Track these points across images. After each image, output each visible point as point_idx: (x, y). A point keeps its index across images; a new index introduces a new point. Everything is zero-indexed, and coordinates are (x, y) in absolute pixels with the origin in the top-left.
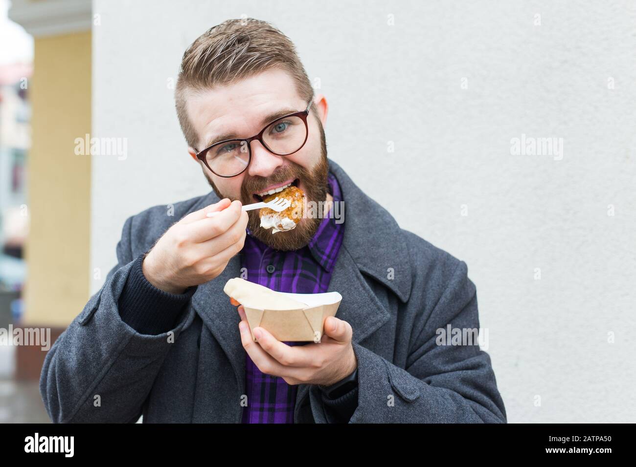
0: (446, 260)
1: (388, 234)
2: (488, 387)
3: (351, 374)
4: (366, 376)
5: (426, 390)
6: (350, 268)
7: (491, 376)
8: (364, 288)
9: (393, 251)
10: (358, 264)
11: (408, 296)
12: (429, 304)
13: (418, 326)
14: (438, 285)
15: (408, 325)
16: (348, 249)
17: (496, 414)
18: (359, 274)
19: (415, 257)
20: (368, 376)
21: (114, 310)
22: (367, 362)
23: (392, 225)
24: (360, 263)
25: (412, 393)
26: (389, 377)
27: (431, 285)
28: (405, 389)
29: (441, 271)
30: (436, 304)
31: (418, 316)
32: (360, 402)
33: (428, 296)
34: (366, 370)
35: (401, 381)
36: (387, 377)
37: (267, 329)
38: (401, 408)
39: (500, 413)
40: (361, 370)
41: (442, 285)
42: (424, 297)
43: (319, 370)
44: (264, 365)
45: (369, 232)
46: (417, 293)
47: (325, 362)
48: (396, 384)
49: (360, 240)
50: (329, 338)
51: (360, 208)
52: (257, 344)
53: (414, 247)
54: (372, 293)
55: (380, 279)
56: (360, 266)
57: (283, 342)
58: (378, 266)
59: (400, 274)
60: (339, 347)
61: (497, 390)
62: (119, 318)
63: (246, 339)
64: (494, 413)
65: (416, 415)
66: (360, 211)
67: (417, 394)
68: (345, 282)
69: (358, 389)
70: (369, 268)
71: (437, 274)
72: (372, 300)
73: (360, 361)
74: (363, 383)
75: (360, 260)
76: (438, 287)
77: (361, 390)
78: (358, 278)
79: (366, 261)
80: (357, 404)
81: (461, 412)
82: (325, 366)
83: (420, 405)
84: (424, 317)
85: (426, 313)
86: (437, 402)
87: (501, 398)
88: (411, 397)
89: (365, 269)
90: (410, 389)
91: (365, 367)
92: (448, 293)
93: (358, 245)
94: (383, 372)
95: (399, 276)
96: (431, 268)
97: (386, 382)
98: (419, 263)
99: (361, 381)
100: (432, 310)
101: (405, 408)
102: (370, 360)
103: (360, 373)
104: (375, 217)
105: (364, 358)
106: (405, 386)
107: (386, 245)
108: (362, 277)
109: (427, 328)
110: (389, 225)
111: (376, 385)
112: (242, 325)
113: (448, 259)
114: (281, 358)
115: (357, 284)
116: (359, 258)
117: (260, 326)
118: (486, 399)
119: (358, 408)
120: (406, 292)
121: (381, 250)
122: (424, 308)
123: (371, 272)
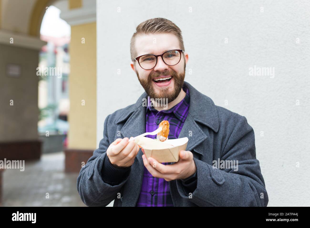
0: (236, 116)
1: (208, 106)
2: (257, 172)
3: (194, 174)
4: (201, 175)
5: (228, 178)
6: (191, 120)
7: (259, 168)
8: (196, 127)
9: (210, 112)
10: (194, 119)
11: (218, 130)
12: (228, 133)
13: (224, 143)
14: (232, 126)
15: (219, 143)
16: (190, 113)
17: (260, 184)
18: (195, 122)
19: (221, 115)
20: (202, 175)
21: (100, 178)
22: (201, 168)
23: (211, 102)
24: (195, 118)
25: (221, 181)
26: (211, 175)
27: (229, 126)
28: (218, 180)
29: (233, 120)
30: (231, 134)
31: (224, 138)
32: (198, 187)
33: (228, 130)
34: (200, 172)
35: (216, 176)
36: (210, 174)
37: (154, 158)
38: (217, 188)
39: (262, 183)
40: (198, 172)
41: (234, 126)
42: (225, 131)
43: (179, 174)
44: (154, 174)
45: (199, 106)
46: (222, 129)
47: (182, 171)
48: (213, 177)
49: (195, 109)
50: (181, 160)
51: (196, 97)
52: (150, 164)
53: (221, 112)
54: (200, 128)
55: (204, 123)
56: (195, 119)
57: (161, 163)
58: (203, 119)
59: (213, 121)
60: (187, 163)
61: (261, 174)
62: (103, 182)
63: (146, 163)
64: (259, 183)
65: (223, 190)
66: (196, 98)
67: (224, 181)
68: (189, 126)
69: (197, 181)
70: (199, 119)
71: (231, 121)
72: (200, 131)
73: (198, 168)
74: (199, 178)
75: (195, 117)
76: (232, 127)
77: (198, 181)
78: (194, 124)
79: (198, 117)
80: (196, 187)
81: (244, 186)
82: (182, 173)
83: (225, 186)
84: (226, 139)
85: (227, 137)
86: (233, 182)
87: (263, 178)
88: (221, 183)
89: (197, 120)
90: (221, 179)
91: (200, 171)
92: (236, 129)
93: (194, 111)
94: (208, 172)
95: (213, 122)
96: (229, 119)
97: (209, 177)
98: (222, 117)
99: (198, 177)
100: (230, 136)
101: (218, 188)
102: (202, 167)
103: (198, 174)
104: (203, 100)
105: (199, 167)
106: (218, 178)
107: (207, 110)
108: (196, 123)
109: (228, 144)
110: (209, 103)
111: (205, 179)
112: (143, 156)
113: (237, 116)
114: (161, 170)
115: (194, 126)
116: (195, 116)
117: (151, 157)
118: (256, 177)
119: (196, 189)
120: (217, 128)
121: (205, 112)
122: (226, 135)
123: (199, 121)
